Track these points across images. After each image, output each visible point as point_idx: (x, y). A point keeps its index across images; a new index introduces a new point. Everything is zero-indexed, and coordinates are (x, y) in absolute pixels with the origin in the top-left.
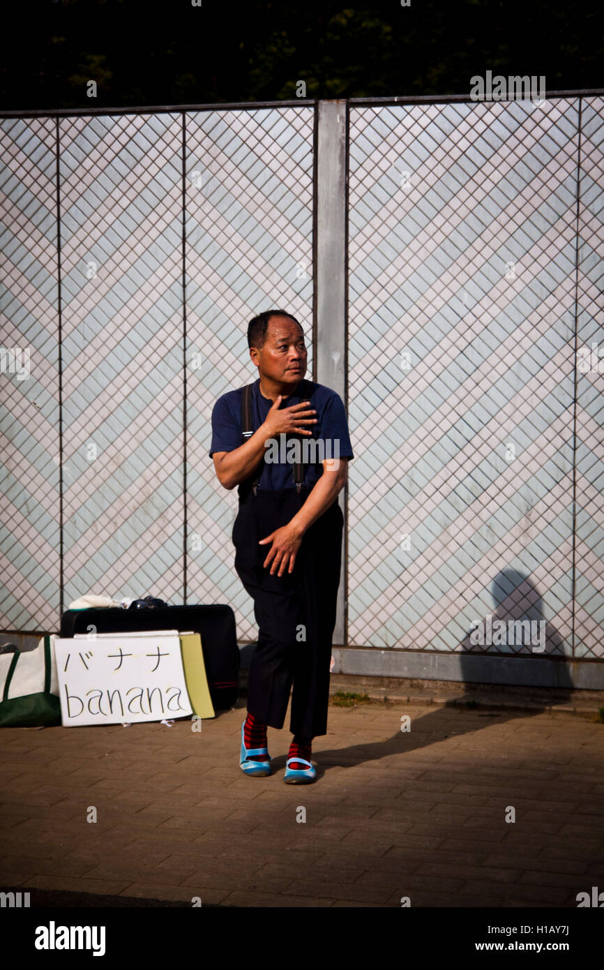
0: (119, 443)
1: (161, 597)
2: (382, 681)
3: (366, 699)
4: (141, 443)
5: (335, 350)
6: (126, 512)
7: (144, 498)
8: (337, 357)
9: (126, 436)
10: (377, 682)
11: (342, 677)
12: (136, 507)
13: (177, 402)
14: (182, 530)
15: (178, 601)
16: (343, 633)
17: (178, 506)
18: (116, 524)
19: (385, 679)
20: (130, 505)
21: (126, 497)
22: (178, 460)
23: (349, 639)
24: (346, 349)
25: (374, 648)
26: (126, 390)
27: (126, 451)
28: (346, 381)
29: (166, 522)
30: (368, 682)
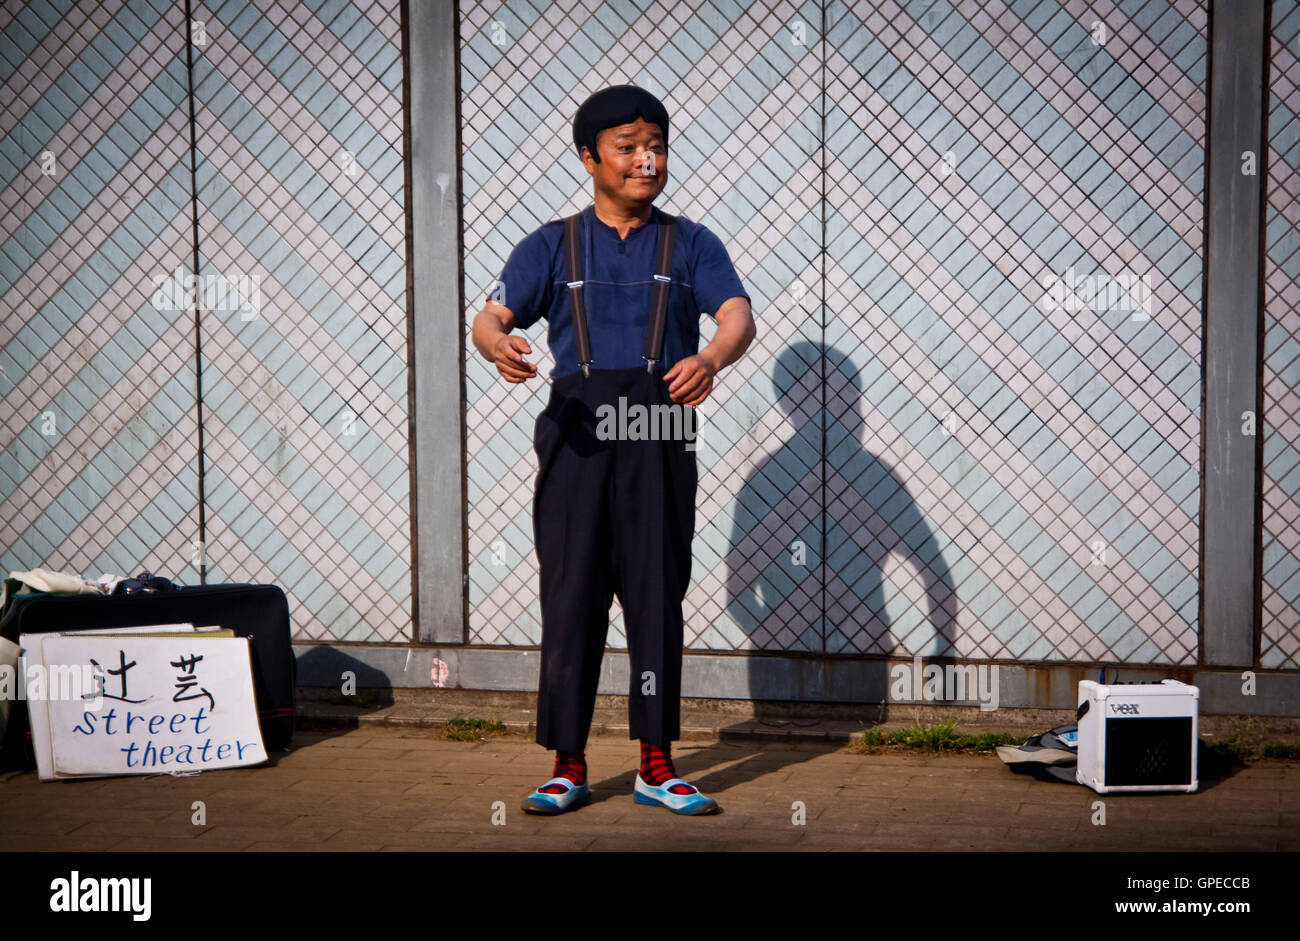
0: (87, 324)
1: (164, 574)
2: (525, 699)
3: (500, 728)
4: (124, 324)
5: (442, 170)
6: (102, 437)
7: (132, 412)
8: (445, 182)
9: (99, 312)
10: (517, 702)
11: (461, 694)
12: (119, 428)
13: (183, 256)
14: (195, 465)
15: (193, 580)
16: (461, 626)
17: (189, 426)
18: (85, 456)
19: (529, 697)
20: (108, 425)
21: (101, 412)
22: (186, 351)
23: (472, 634)
24: (460, 169)
25: (511, 647)
26: (97, 236)
27: (100, 337)
28: (461, 221)
29: (170, 451)
30: (502, 702)
